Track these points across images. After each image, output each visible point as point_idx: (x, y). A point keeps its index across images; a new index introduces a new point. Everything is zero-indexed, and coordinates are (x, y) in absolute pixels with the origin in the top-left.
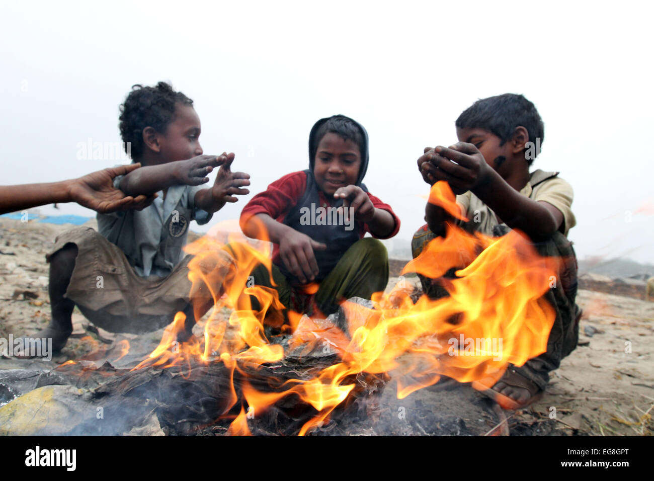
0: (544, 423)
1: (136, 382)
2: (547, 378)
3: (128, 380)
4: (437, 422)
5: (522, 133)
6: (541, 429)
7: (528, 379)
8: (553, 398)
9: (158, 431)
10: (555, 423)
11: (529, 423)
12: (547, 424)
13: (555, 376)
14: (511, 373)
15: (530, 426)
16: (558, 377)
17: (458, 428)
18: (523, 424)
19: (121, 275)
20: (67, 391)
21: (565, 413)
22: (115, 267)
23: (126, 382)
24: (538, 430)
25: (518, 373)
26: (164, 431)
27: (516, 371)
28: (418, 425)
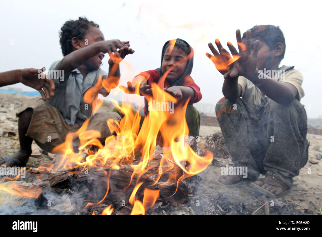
0: (289, 206)
1: (59, 180)
2: (292, 181)
3: (55, 179)
4: (230, 205)
5: (280, 46)
6: (287, 209)
7: (282, 181)
8: (296, 192)
9: (70, 206)
10: (296, 206)
11: (281, 206)
12: (291, 207)
13: (298, 180)
14: (272, 178)
15: (281, 207)
16: (299, 181)
17: (241, 208)
18: (278, 206)
19: (57, 124)
20: (21, 184)
21: (301, 201)
22: (55, 120)
23: (53, 179)
24: (286, 210)
25: (276, 178)
26: (73, 207)
27: (275, 177)
28: (218, 206)
